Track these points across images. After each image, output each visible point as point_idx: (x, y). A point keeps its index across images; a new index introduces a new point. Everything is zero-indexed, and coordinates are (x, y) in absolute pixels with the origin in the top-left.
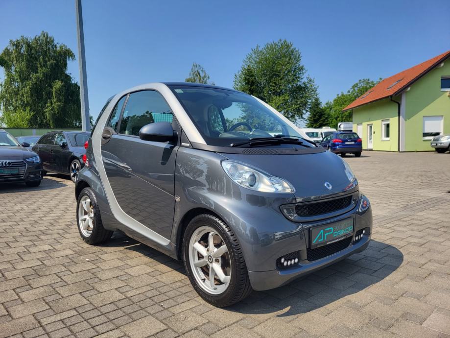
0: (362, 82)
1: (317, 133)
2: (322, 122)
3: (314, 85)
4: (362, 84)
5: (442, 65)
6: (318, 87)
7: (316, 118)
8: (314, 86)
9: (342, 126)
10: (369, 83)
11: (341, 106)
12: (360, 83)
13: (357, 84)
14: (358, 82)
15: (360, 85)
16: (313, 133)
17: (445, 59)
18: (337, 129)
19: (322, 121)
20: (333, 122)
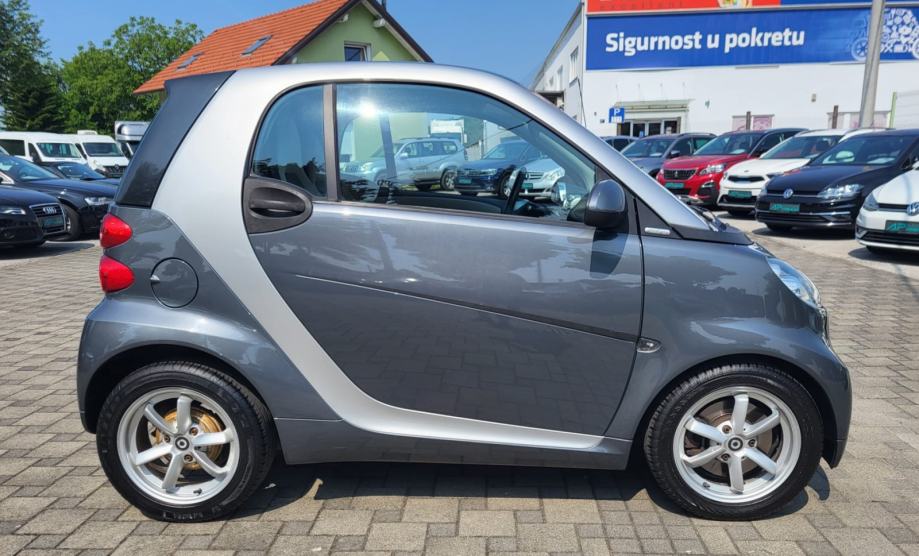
0: (138, 24)
1: (67, 146)
2: (48, 115)
3: (29, 16)
4: (137, 27)
5: (346, 18)
6: (42, 21)
7: (29, 104)
8: (32, 20)
9: (125, 130)
10: (153, 27)
11: (94, 78)
12: (133, 26)
13: (126, 26)
14: (128, 22)
15: (134, 31)
16: (57, 146)
17: (349, 8)
18: (114, 137)
19: (49, 111)
20: (72, 117)
